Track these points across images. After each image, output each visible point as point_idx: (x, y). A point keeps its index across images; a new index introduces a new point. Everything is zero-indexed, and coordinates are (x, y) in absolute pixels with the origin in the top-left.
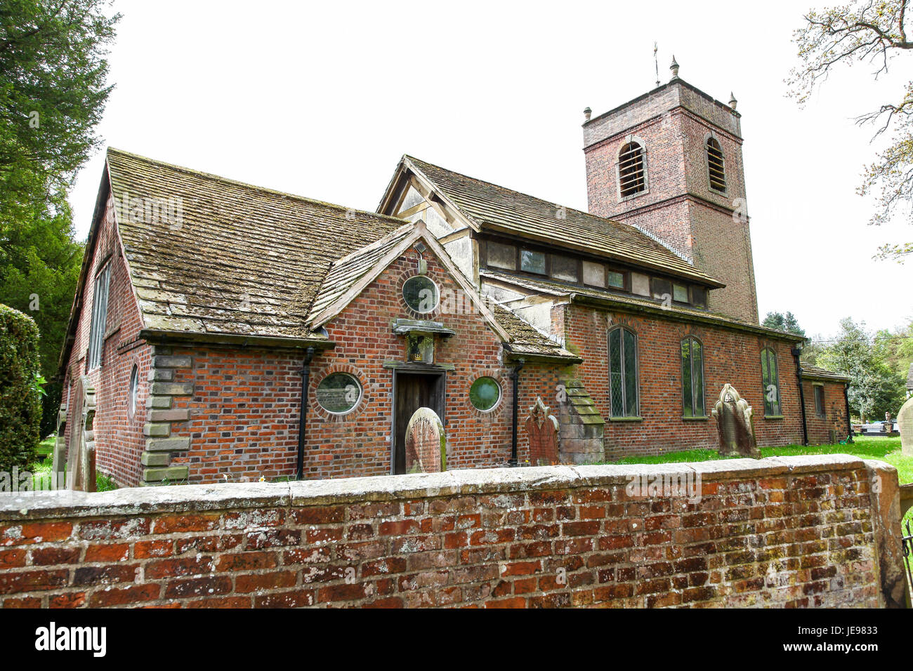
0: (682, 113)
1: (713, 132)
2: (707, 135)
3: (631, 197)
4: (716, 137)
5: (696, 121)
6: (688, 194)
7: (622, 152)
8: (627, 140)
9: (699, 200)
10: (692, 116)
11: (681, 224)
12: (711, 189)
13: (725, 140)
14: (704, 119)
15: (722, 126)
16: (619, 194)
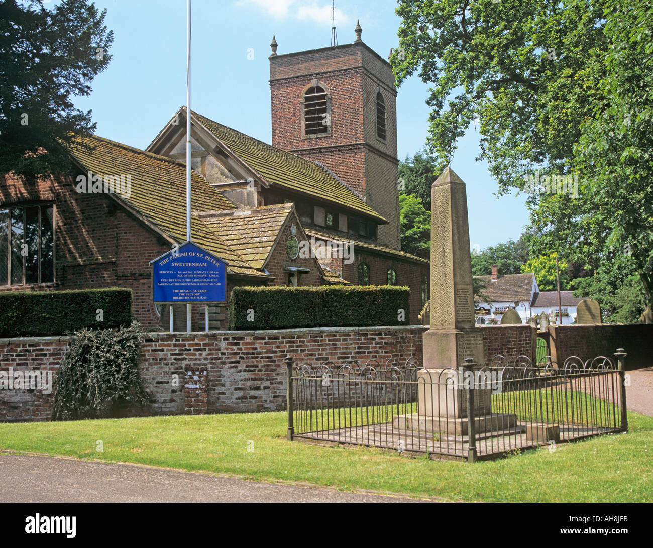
0: (363, 72)
1: (381, 87)
2: (376, 90)
3: (314, 136)
4: (382, 91)
5: (371, 79)
6: (366, 144)
7: (308, 93)
8: (314, 83)
9: (371, 149)
10: (368, 74)
11: (358, 167)
12: (378, 138)
13: (387, 93)
14: (375, 77)
15: (386, 82)
16: (304, 132)
